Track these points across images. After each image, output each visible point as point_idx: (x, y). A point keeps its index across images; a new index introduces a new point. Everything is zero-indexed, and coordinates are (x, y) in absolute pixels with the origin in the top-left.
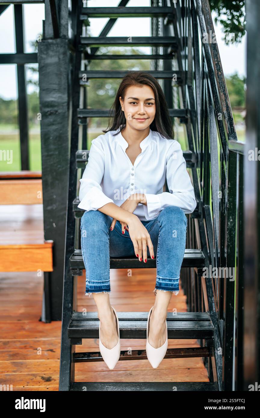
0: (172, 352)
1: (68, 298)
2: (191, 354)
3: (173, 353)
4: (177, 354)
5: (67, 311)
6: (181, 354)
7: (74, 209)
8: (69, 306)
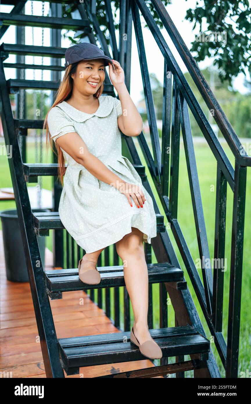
0: (159, 370)
1: (49, 325)
2: (178, 369)
3: (161, 370)
4: (164, 371)
5: (51, 339)
6: (168, 371)
7: (40, 227)
8: (52, 333)
